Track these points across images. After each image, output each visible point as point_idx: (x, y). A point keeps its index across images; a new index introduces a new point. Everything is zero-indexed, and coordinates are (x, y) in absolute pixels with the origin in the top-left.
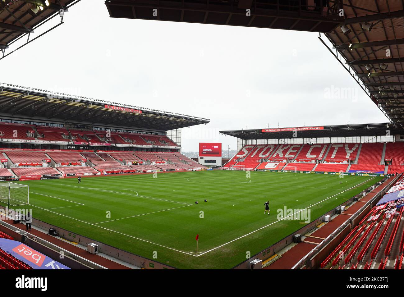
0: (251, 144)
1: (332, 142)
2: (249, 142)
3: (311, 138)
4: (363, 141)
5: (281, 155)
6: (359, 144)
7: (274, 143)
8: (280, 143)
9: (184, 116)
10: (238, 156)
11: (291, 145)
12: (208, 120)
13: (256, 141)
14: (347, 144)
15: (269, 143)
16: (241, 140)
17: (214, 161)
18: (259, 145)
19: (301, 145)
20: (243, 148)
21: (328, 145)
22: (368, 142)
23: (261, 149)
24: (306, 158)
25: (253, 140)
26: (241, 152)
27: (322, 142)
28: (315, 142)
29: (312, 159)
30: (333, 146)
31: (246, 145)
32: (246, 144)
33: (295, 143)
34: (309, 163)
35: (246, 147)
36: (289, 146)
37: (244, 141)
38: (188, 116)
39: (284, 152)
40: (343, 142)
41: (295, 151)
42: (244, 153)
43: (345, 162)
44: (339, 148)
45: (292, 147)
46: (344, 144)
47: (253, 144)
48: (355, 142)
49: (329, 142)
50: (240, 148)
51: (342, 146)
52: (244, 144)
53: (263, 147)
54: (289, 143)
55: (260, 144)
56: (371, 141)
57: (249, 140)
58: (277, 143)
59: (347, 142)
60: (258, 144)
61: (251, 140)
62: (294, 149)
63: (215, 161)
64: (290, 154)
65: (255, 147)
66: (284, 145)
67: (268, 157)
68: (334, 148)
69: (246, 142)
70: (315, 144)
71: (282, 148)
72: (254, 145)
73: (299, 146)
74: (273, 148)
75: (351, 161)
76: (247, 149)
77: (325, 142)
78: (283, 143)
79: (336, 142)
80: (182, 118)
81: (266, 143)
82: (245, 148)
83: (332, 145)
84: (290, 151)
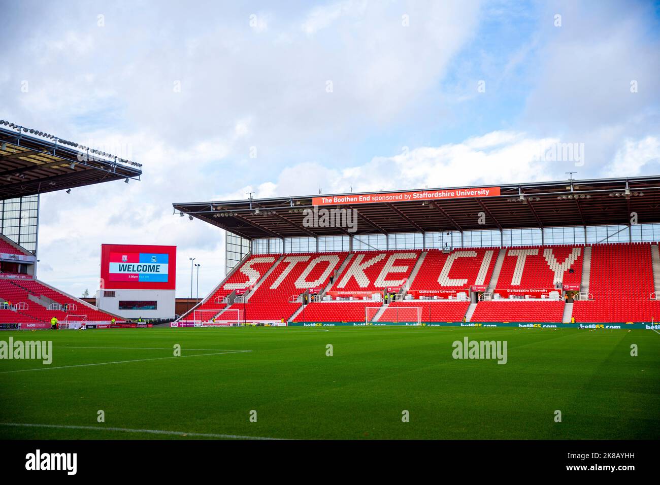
0: (265, 252)
1: (507, 243)
2: (261, 246)
3: (445, 233)
4: (592, 240)
5: (363, 282)
6: (582, 247)
7: (338, 249)
8: (356, 248)
9: (58, 143)
10: (228, 287)
11: (389, 253)
12: (138, 168)
13: (282, 244)
14: (549, 247)
15: (321, 249)
16: (236, 239)
17: (152, 305)
18: (291, 255)
19: (418, 252)
20: (242, 264)
21: (496, 251)
22: (605, 242)
23: (301, 267)
24: (439, 287)
25: (273, 241)
26: (236, 276)
27: (477, 245)
28: (457, 245)
29: (458, 289)
30: (511, 253)
31: (251, 257)
32: (251, 252)
33: (401, 247)
34: (450, 299)
35: (252, 262)
36: (382, 257)
37: (246, 242)
38: (69, 143)
39: (372, 273)
40: (538, 242)
41: (404, 269)
42: (245, 279)
43: (554, 296)
44: (529, 258)
45: (392, 259)
46: (542, 248)
47: (272, 251)
48: (569, 241)
49: (497, 243)
50: (235, 264)
51: (535, 253)
52: (246, 251)
53: (306, 259)
54: (383, 247)
55: (296, 250)
56: (614, 240)
57: (261, 241)
58: (347, 249)
59: (549, 241)
60: (288, 251)
61: (265, 241)
62: (398, 263)
63: (156, 302)
64: (390, 277)
65: (279, 262)
66: (369, 255)
67: (323, 286)
68: (515, 258)
69: (251, 248)
70: (457, 250)
71: (363, 262)
72: (277, 256)
73: (414, 256)
74: (334, 261)
75: (568, 293)
76: (255, 267)
77: (486, 244)
78: (365, 248)
79: (517, 243)
80: (48, 149)
81: (313, 250)
82: (249, 264)
83: (507, 253)
84: (389, 268)
